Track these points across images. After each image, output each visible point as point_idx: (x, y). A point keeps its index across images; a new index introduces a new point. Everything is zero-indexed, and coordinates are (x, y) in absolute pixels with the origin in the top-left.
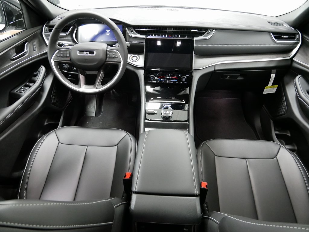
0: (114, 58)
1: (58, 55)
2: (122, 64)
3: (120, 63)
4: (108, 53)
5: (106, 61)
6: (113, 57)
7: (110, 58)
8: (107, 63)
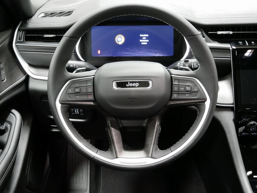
0: (191, 92)
1: (70, 91)
2: (208, 104)
3: (204, 102)
4: (175, 83)
5: (171, 100)
6: (188, 91)
7: (179, 92)
8: (173, 102)
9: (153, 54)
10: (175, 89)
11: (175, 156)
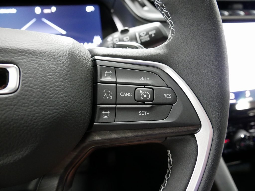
0: (152, 105)
6: (144, 102)
7: (118, 106)
10: (105, 95)
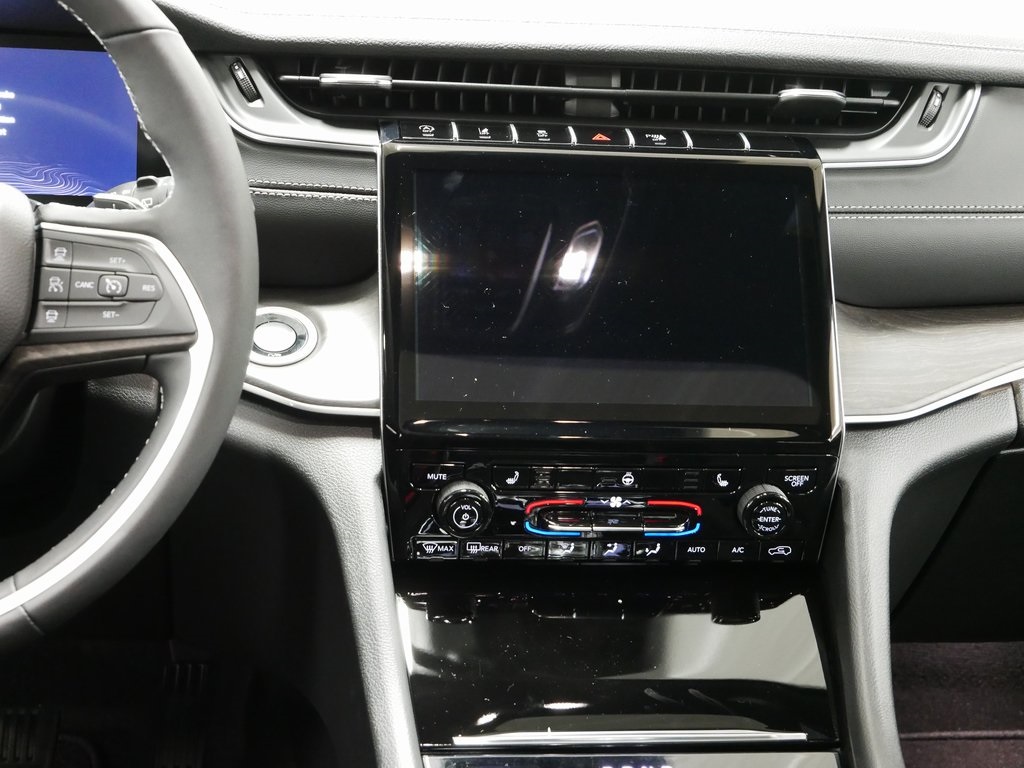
0: (121, 301)
2: (201, 357)
3: (184, 348)
4: (55, 257)
7: (71, 303)
8: (40, 351)
9: (35, 183)
10: (52, 285)
11: (31, 607)
